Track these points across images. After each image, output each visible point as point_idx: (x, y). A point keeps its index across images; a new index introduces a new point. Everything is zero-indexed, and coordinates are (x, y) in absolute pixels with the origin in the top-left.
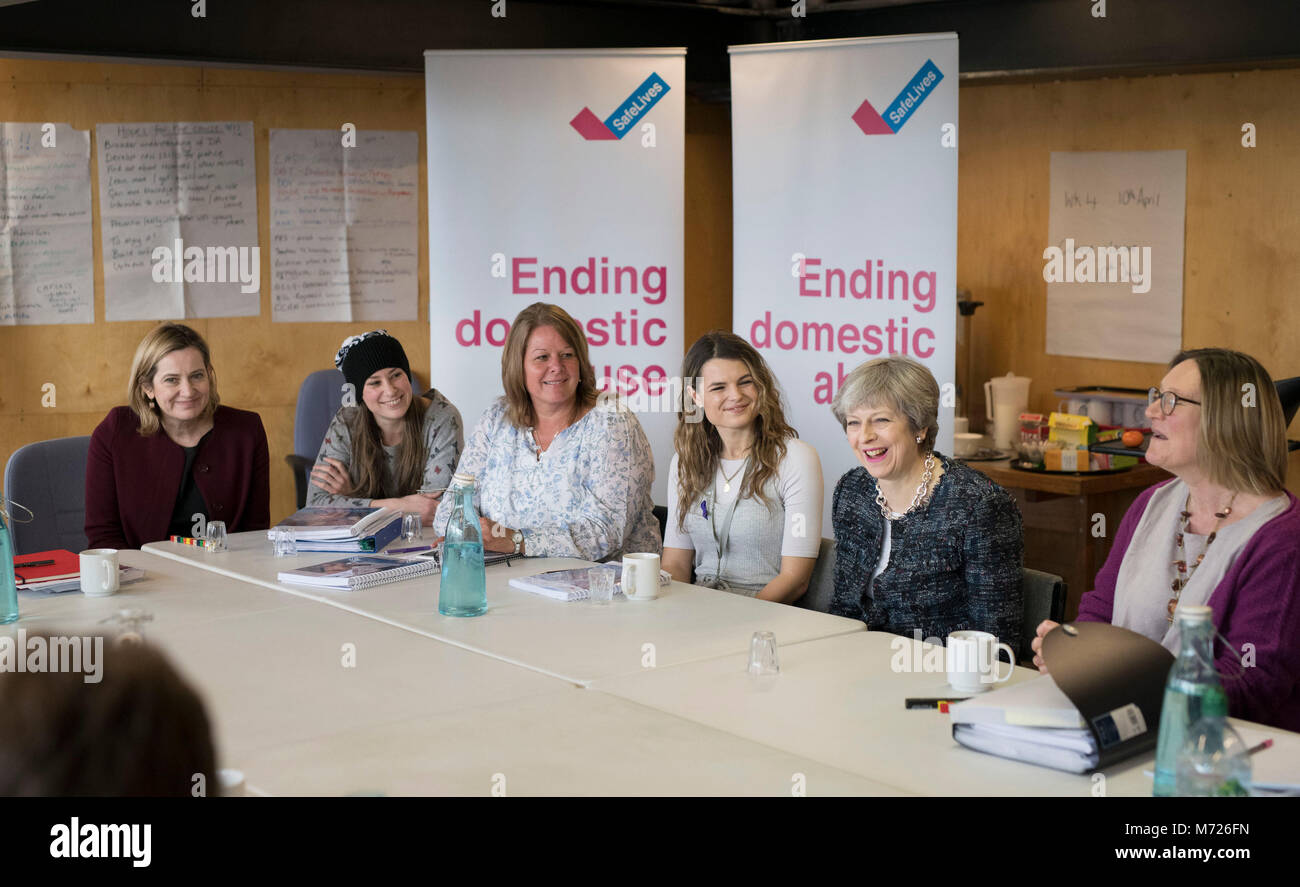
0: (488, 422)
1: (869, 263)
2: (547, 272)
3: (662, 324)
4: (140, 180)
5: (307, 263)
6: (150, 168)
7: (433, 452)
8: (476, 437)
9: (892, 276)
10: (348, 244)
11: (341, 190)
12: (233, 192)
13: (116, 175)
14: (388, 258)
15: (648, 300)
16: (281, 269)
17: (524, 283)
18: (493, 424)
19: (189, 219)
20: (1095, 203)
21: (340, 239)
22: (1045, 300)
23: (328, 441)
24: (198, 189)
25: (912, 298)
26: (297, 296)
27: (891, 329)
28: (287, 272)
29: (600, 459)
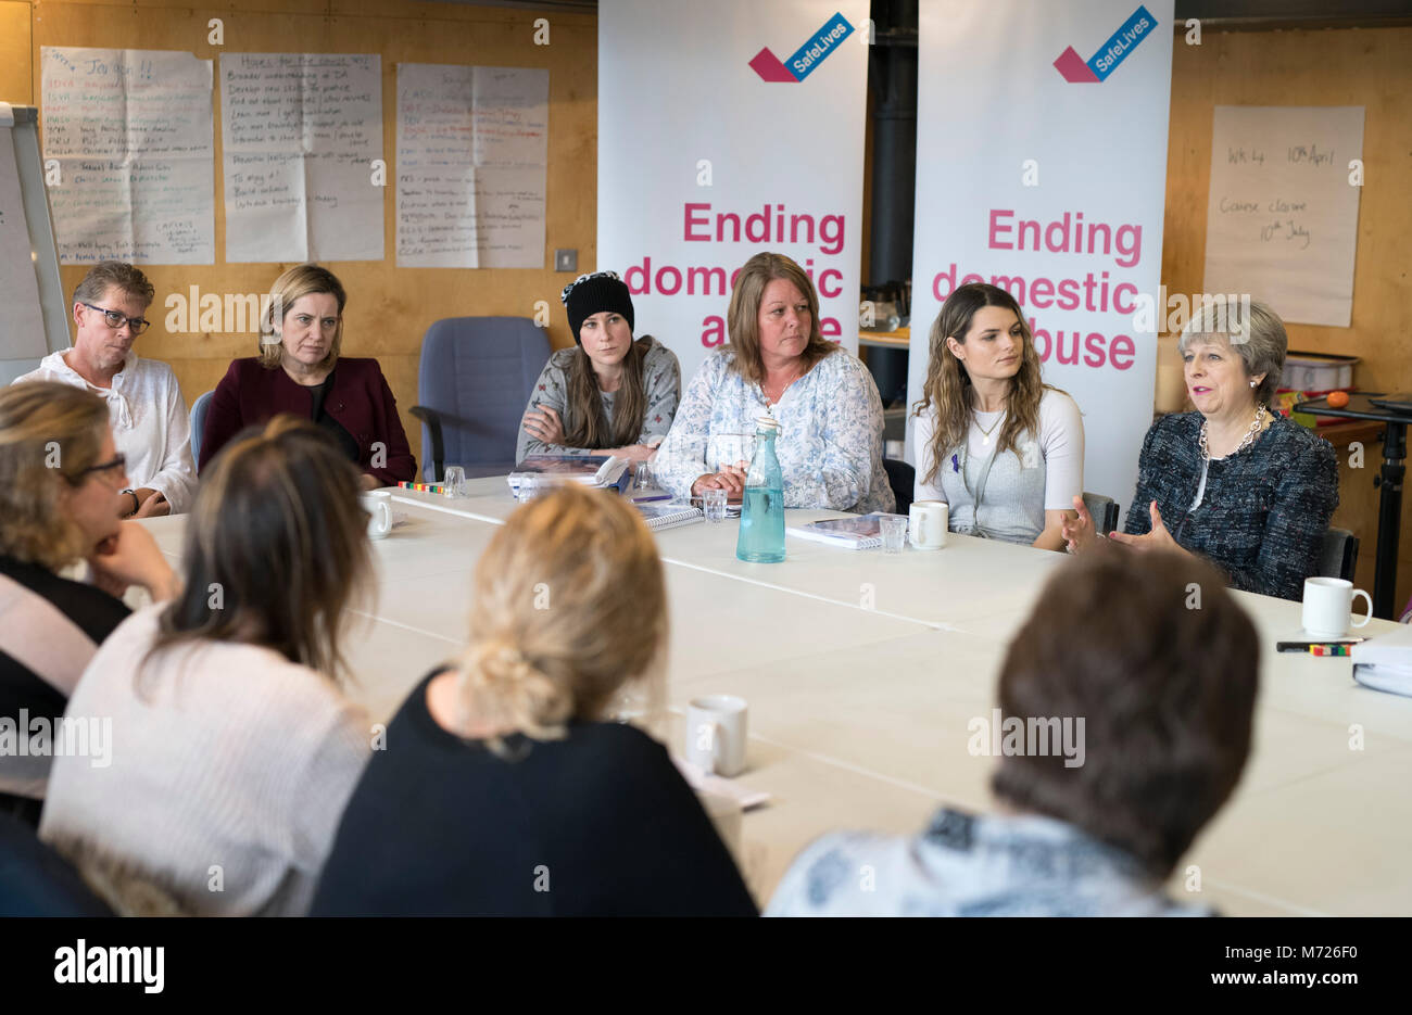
0: (711, 374)
1: (1067, 216)
2: (721, 219)
3: (838, 275)
4: (264, 114)
5: (434, 205)
6: (275, 102)
7: (653, 399)
8: (698, 389)
9: (1093, 229)
10: (477, 187)
11: (470, 129)
12: (359, 129)
13: (239, 108)
14: (516, 202)
15: (824, 250)
16: (407, 211)
17: (696, 230)
18: (718, 377)
19: (314, 156)
20: (1262, 160)
21: (468, 181)
22: (1203, 258)
23: (542, 388)
24: (323, 125)
25: (1114, 252)
26: (422, 241)
27: (1090, 283)
28: (412, 215)
29: (839, 408)
